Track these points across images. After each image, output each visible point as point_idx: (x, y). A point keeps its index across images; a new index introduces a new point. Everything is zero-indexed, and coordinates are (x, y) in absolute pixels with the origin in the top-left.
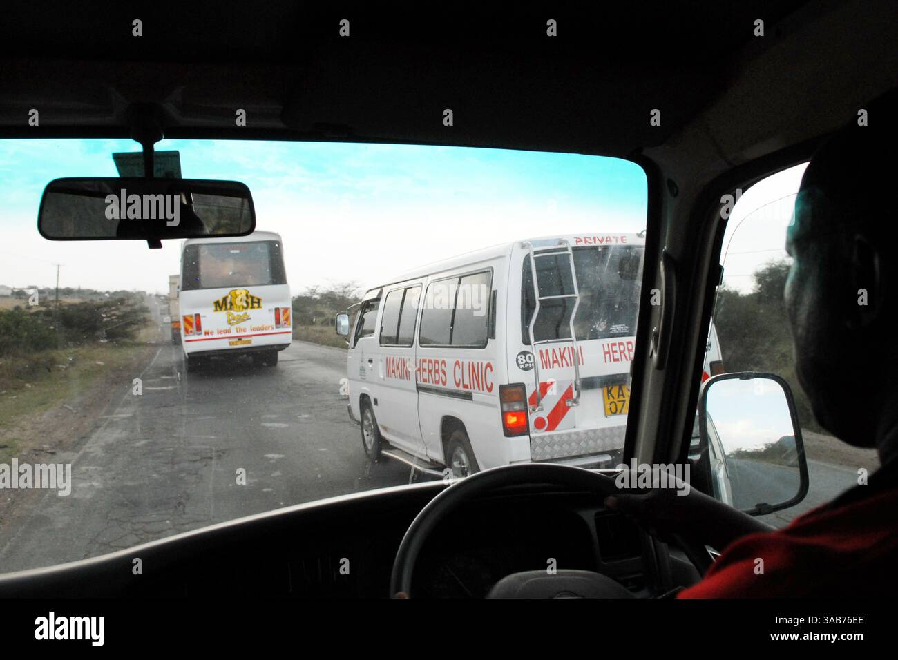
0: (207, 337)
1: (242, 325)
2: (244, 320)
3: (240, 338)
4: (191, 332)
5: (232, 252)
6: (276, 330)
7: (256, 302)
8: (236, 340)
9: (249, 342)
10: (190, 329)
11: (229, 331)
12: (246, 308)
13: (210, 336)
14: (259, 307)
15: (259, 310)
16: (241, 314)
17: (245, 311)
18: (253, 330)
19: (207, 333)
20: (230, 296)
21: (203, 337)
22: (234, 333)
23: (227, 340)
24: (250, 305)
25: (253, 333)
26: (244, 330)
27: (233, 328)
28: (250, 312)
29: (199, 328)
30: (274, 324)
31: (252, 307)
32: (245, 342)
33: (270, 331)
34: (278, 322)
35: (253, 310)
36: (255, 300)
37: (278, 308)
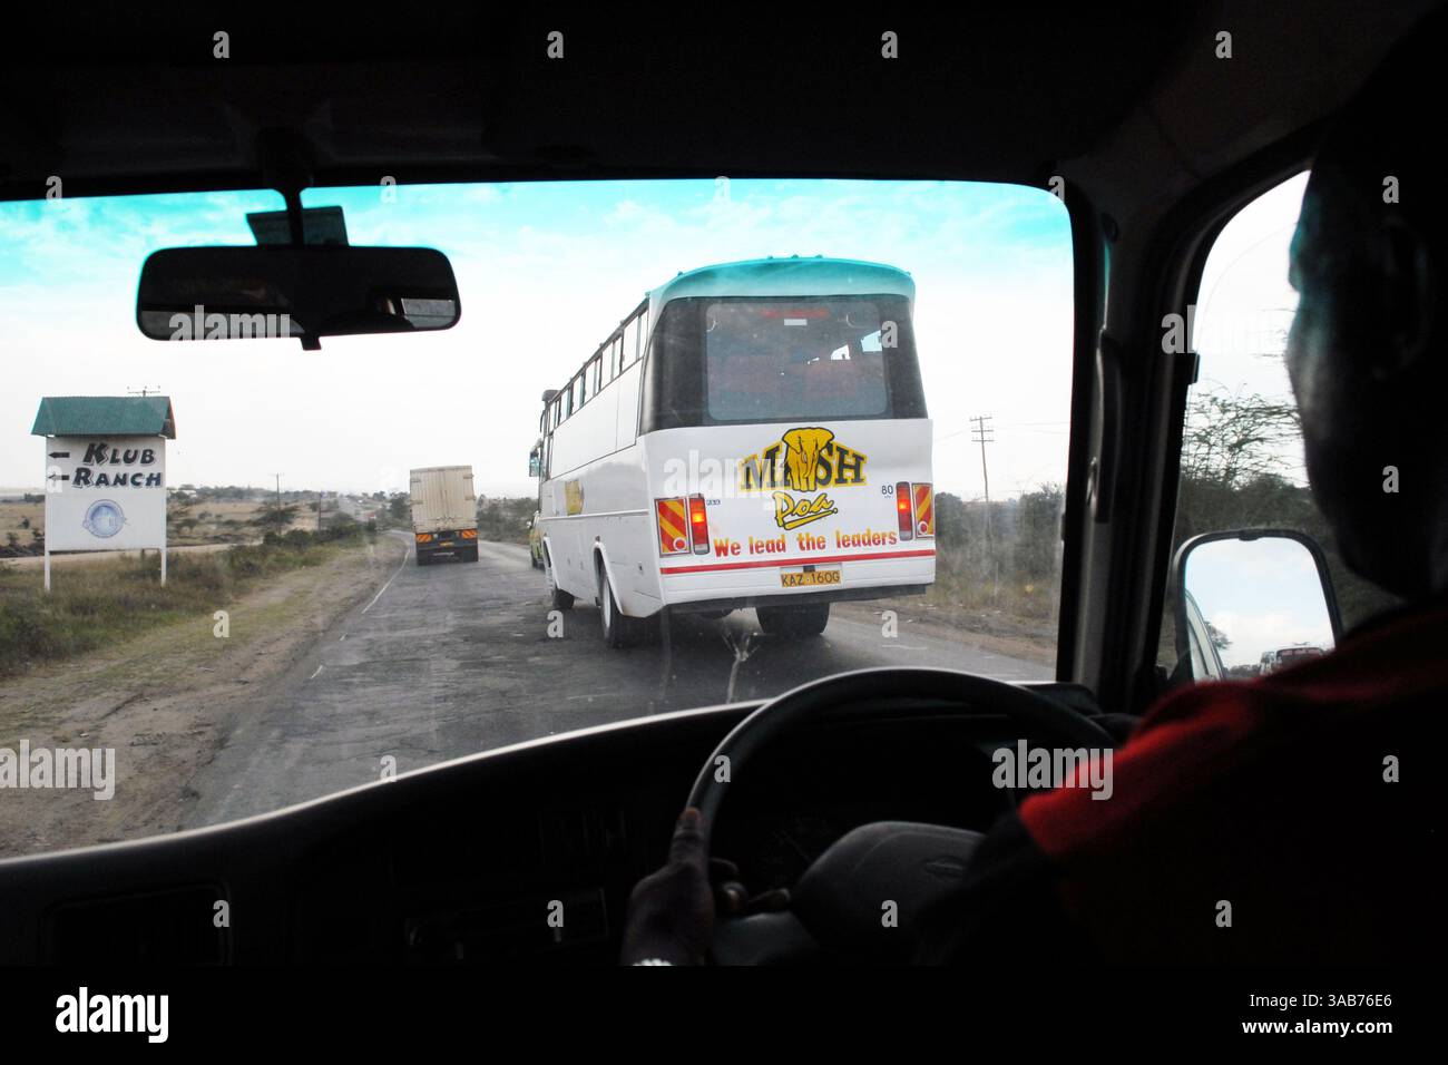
0: (723, 560)
1: (814, 529)
2: (818, 516)
3: (809, 566)
4: (681, 545)
5: (788, 322)
6: (902, 546)
7: (850, 467)
8: (799, 570)
9: (835, 577)
10: (678, 537)
11: (781, 547)
12: (825, 482)
13: (731, 559)
14: (858, 479)
15: (858, 487)
16: (811, 497)
17: (821, 490)
18: (842, 543)
19: (721, 550)
20: (784, 446)
21: (711, 559)
22: (793, 552)
23: (777, 572)
24: (835, 475)
25: (843, 552)
26: (821, 545)
27: (791, 538)
28: (833, 491)
29: (701, 534)
30: (896, 529)
31: (841, 480)
32: (821, 579)
33: (887, 548)
34: (905, 522)
35: (841, 488)
36: (850, 460)
37: (906, 484)
